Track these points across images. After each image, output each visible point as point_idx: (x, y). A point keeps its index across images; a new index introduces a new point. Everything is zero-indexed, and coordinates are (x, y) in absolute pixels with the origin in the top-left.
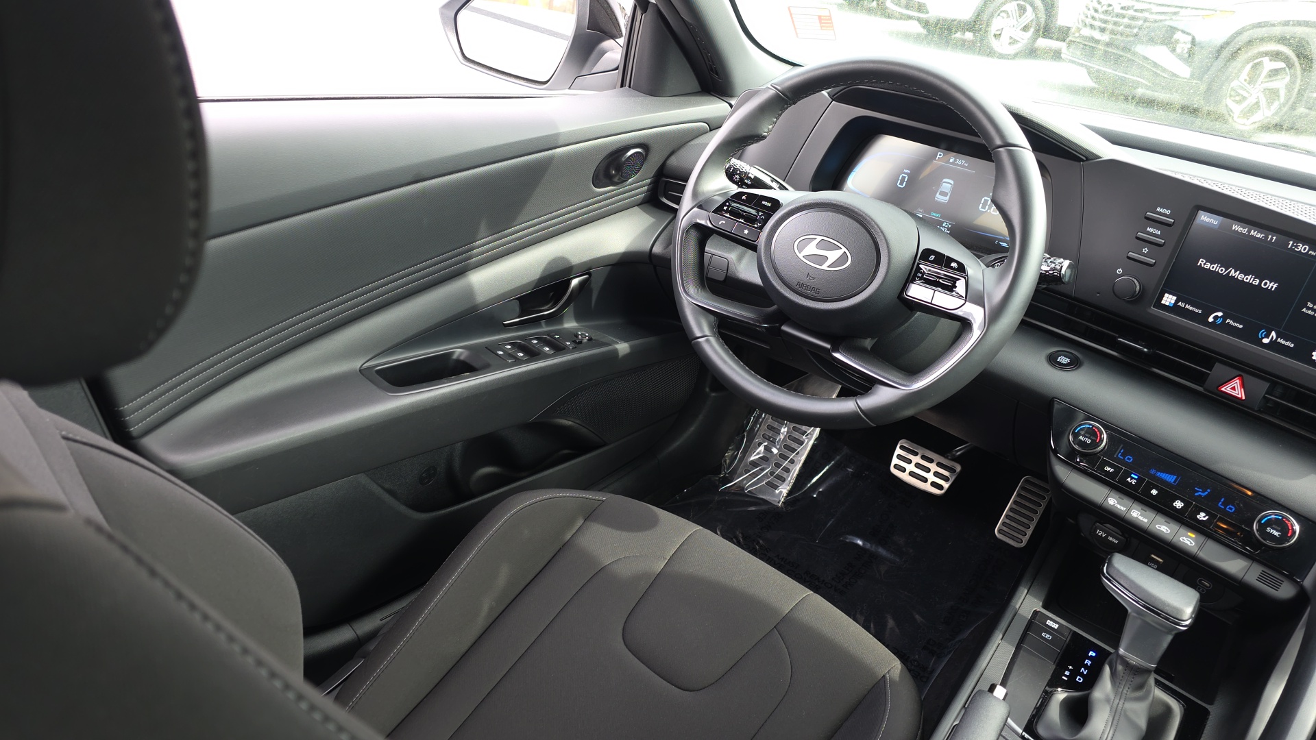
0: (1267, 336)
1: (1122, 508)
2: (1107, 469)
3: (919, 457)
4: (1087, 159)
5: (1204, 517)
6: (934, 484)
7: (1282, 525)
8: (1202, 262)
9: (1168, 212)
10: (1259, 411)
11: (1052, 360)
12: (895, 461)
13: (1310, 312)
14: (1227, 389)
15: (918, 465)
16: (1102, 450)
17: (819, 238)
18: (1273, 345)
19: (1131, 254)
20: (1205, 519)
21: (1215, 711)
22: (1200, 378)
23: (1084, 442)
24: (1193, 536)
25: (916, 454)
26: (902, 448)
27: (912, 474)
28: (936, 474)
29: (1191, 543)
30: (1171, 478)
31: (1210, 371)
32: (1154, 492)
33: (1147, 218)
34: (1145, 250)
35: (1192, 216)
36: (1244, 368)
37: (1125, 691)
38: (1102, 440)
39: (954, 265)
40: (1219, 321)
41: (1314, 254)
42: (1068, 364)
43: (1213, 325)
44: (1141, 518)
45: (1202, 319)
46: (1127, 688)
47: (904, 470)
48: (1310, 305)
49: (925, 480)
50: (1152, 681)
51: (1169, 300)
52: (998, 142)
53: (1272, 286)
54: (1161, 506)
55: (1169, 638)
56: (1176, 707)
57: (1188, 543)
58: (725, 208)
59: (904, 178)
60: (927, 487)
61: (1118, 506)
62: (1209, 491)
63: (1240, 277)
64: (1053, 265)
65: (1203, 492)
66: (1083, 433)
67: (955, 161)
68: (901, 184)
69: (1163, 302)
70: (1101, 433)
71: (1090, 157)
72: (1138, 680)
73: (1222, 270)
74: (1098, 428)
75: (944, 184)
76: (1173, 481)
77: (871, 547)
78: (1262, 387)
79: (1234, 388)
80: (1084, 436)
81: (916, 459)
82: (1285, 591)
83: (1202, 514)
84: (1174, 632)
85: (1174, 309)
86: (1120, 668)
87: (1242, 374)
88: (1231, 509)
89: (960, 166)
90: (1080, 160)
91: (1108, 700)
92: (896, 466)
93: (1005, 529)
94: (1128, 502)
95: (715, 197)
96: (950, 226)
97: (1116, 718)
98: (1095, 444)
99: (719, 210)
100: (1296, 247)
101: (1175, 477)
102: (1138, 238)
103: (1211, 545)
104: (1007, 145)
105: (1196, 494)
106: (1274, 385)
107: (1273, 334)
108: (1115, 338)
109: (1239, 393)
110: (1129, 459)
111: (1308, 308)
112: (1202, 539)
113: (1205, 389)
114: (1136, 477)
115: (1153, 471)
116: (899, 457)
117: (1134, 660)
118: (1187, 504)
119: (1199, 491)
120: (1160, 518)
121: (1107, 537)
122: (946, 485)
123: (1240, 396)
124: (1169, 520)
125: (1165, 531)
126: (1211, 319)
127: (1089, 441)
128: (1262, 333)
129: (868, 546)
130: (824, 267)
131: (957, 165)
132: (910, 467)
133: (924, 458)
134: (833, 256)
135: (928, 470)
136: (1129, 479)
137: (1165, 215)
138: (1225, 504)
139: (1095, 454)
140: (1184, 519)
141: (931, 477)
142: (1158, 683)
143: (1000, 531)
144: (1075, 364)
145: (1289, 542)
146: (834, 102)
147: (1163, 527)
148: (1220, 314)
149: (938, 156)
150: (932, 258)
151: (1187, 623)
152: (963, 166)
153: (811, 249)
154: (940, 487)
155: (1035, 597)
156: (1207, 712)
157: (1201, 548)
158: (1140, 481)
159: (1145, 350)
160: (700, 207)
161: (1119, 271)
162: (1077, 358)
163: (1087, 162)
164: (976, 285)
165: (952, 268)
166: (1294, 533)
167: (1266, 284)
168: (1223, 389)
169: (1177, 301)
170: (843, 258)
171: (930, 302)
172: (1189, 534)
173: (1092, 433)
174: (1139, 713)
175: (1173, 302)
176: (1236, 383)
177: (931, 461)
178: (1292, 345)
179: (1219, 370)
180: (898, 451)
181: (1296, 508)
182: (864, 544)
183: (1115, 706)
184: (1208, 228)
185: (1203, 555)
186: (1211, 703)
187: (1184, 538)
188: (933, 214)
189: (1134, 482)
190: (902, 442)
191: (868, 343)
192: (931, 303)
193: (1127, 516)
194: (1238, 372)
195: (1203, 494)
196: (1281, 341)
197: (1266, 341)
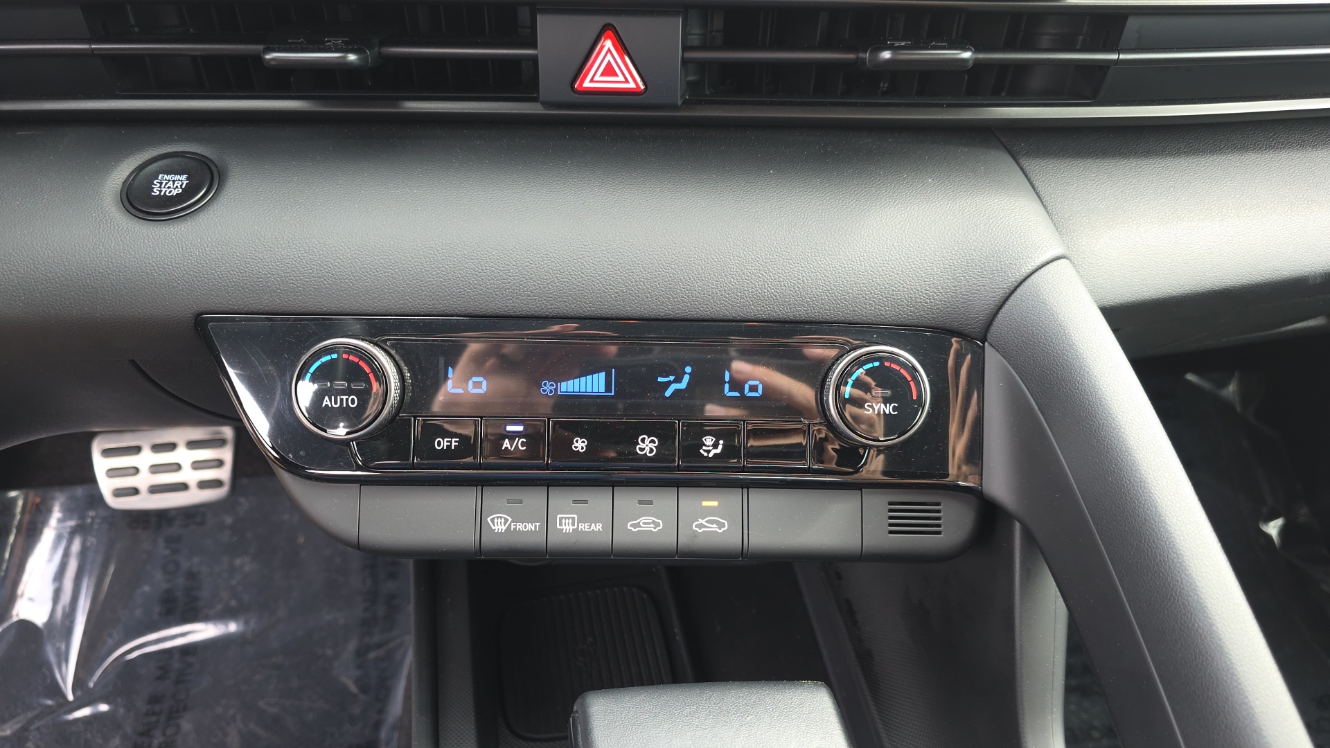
1: (531, 527)
2: (442, 443)
3: (146, 451)
5: (715, 446)
6: (203, 485)
7: (888, 380)
11: (139, 198)
12: (107, 484)
14: (594, 80)
15: (156, 469)
16: (400, 397)
20: (719, 450)
22: (521, 79)
23: (344, 410)
24: (715, 504)
25: (137, 450)
26: (107, 453)
27: (155, 489)
28: (197, 465)
29: (723, 525)
30: (594, 384)
31: (533, 45)
32: (580, 445)
38: (381, 376)
42: (188, 192)
44: (584, 527)
47: (135, 491)
49: (183, 487)
57: (714, 527)
60: (194, 497)
61: (520, 526)
62: (688, 369)
65: (678, 380)
66: (324, 383)
70: (370, 357)
74: (350, 349)
76: (602, 389)
78: (668, 33)
79: (609, 71)
80: (333, 393)
81: (146, 458)
82: (954, 525)
83: (709, 441)
87: (614, 19)
92: (119, 493)
94: (534, 498)
98: (373, 399)
101: (602, 375)
105: (668, 393)
108: (258, 59)
109: (626, 78)
112: (734, 498)
113: (548, 104)
114: (520, 428)
115: (546, 387)
116: (112, 473)
118: (663, 433)
119: (670, 383)
120: (627, 500)
122: (224, 473)
123: (632, 85)
124: (645, 494)
125: (651, 528)
127: (351, 401)
132: (144, 480)
133: (157, 448)
135: (177, 467)
136: (506, 444)
139: (393, 419)
141: (190, 476)
144: (206, 180)
145: (919, 414)
147: (642, 520)
154: (217, 483)
157: (744, 523)
158: (533, 432)
159: (352, 57)
162: (204, 162)
168: (587, 84)
172: (705, 503)
173: (347, 372)
176: (609, 51)
177: (172, 447)
179: (552, 33)
180: (101, 464)
181: (884, 312)
185: (759, 541)
187: (701, 521)
189: (519, 443)
190: (98, 444)
193: (554, 540)
194: (598, 21)
195: (683, 385)
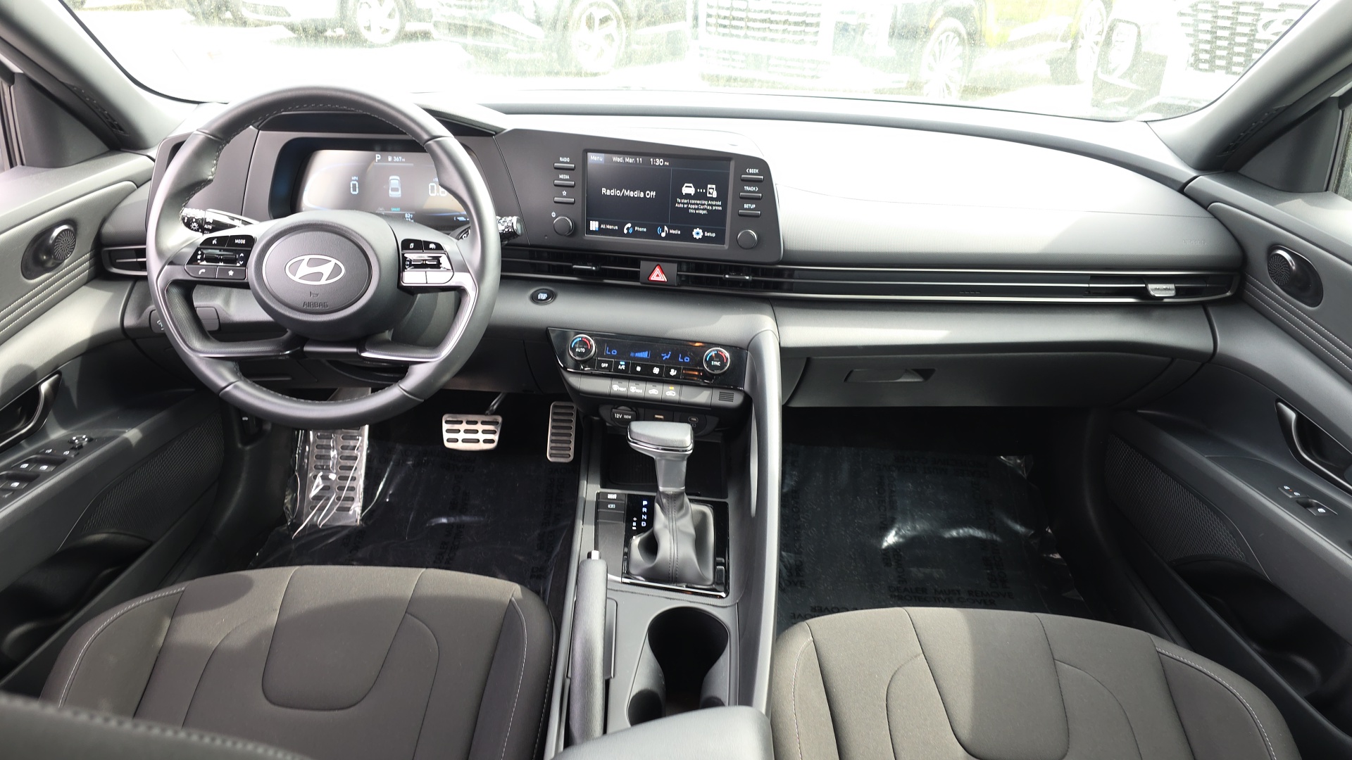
0: (662, 231)
1: (624, 390)
2: (604, 365)
3: (464, 423)
4: (496, 133)
6: (486, 441)
7: (719, 356)
8: (604, 190)
9: (568, 160)
10: (678, 286)
11: (534, 299)
12: (446, 436)
13: (681, 206)
14: (654, 278)
15: (467, 431)
16: (595, 354)
17: (307, 258)
18: (669, 237)
19: (556, 199)
21: (730, 501)
22: (635, 276)
23: (581, 352)
24: (673, 388)
25: (461, 422)
26: (447, 422)
27: (464, 441)
28: (484, 432)
29: (674, 394)
30: (644, 355)
31: (639, 268)
32: (639, 369)
33: (557, 168)
34: (564, 193)
35: (585, 159)
36: (660, 259)
37: (674, 515)
38: (591, 346)
39: (432, 246)
40: (631, 231)
41: (668, 164)
42: (547, 299)
43: (628, 235)
44: (638, 391)
45: (620, 233)
46: (674, 512)
47: (456, 440)
48: (679, 200)
49: (478, 441)
50: (686, 499)
51: (594, 225)
52: (426, 137)
53: (653, 194)
54: (646, 377)
55: (685, 463)
56: (707, 510)
57: (672, 395)
58: (199, 257)
59: (354, 185)
60: (481, 446)
61: (621, 389)
62: (670, 353)
63: (632, 194)
64: (506, 224)
65: (667, 355)
66: (577, 346)
67: (393, 159)
68: (355, 190)
69: (591, 229)
70: (589, 341)
71: (498, 131)
72: (678, 503)
73: (619, 193)
74: (586, 338)
75: (392, 181)
76: (647, 356)
77: (456, 519)
78: (673, 267)
79: (658, 276)
80: (579, 348)
81: (464, 426)
82: (737, 400)
83: (672, 370)
84: (686, 458)
85: (600, 231)
86: (664, 501)
87: (660, 263)
88: (687, 359)
89: (399, 162)
90: (492, 135)
91: (666, 527)
92: (449, 440)
93: (554, 452)
94: (625, 383)
95: (184, 250)
96: (412, 216)
97: (675, 535)
98: (588, 351)
99: (193, 260)
100: (656, 162)
101: (647, 352)
102: (556, 185)
103: (685, 389)
104: (434, 137)
105: (664, 359)
106: (680, 264)
107: (666, 228)
108: (571, 267)
109: (662, 278)
110: (614, 352)
111: (679, 203)
112: (678, 387)
113: (642, 283)
114: (624, 363)
115: (632, 354)
116: (449, 431)
117: (670, 490)
118: (661, 368)
120: (649, 385)
121: (623, 416)
122: (496, 437)
123: (663, 280)
124: (655, 384)
125: (655, 393)
126: (625, 231)
127: (583, 350)
128: (659, 230)
129: (452, 520)
130: (323, 282)
131: (396, 162)
132: (461, 436)
133: (468, 422)
134: (326, 269)
135: (476, 432)
136: (620, 367)
137: (567, 163)
138: (683, 358)
139: (592, 358)
140: (663, 379)
141: (481, 436)
142: (691, 501)
143: (551, 456)
144: (552, 296)
145: (726, 366)
146: (260, 132)
147: (653, 391)
148: (629, 225)
149: (377, 159)
150: (412, 245)
151: (689, 448)
152: (402, 162)
153: (304, 269)
154: (492, 441)
155: (593, 483)
156: (726, 504)
157: (680, 394)
158: (627, 364)
159: (594, 268)
160: (171, 263)
161: (554, 215)
162: (551, 292)
163: (497, 136)
164: (456, 257)
165: (431, 249)
166: (727, 359)
167: (648, 194)
168: (651, 278)
169: (600, 226)
170: (336, 270)
171: (425, 282)
172: (670, 388)
173: (583, 343)
174: (687, 524)
175: (597, 226)
176: (657, 271)
177: (475, 423)
178: (679, 232)
179: (644, 265)
180: (445, 427)
181: (722, 341)
182: (448, 520)
183: (671, 528)
184: (597, 165)
185: (684, 399)
186: (726, 497)
187: (668, 393)
188: (393, 209)
189: (623, 367)
190: (445, 417)
191: (388, 335)
192: (426, 284)
193: (629, 394)
194: (656, 263)
195: (668, 357)
196: (672, 231)
197: (663, 235)
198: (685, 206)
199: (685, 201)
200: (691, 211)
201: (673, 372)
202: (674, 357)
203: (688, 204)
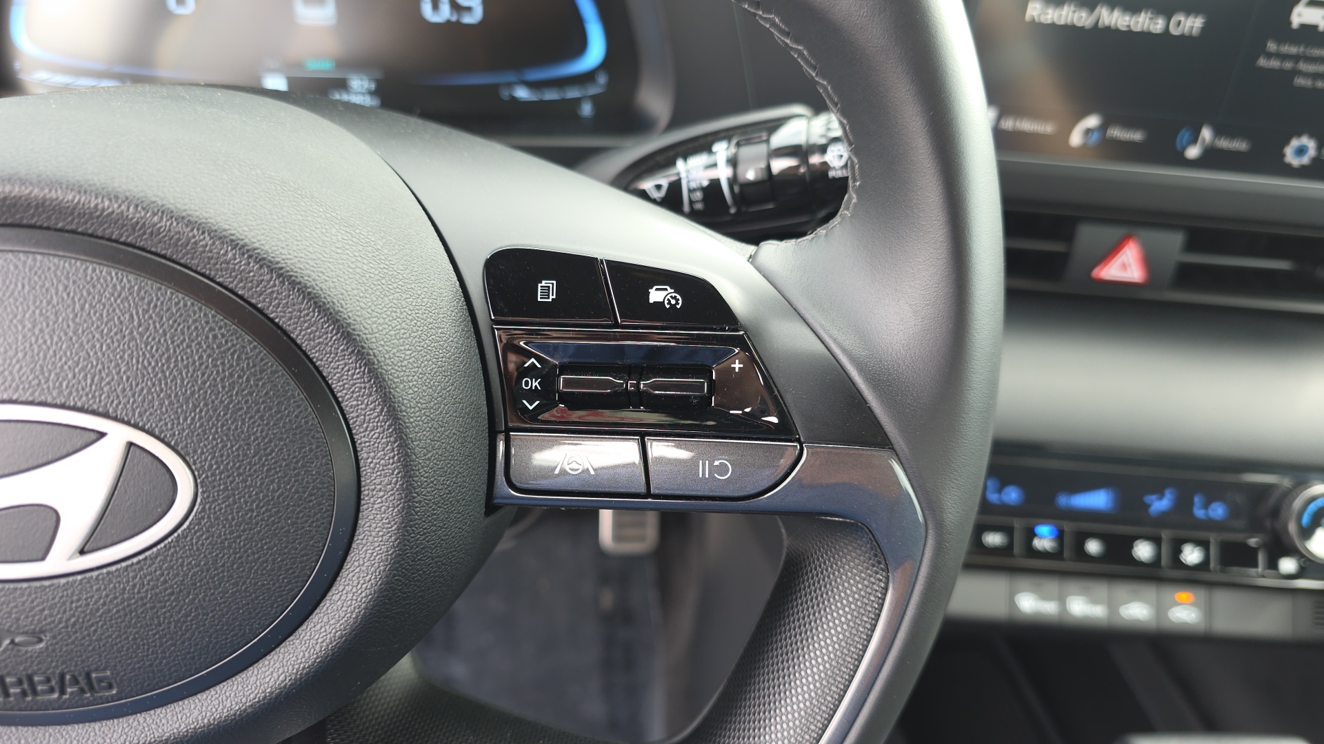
0: (1194, 140)
1: (1050, 607)
2: (993, 539)
5: (1194, 554)
8: (1033, 10)
10: (1170, 291)
13: (1274, 64)
14: (1109, 271)
18: (1212, 159)
29: (1190, 613)
30: (1098, 500)
31: (1069, 243)
32: (1093, 546)
43: (1080, 151)
44: (1088, 610)
45: (1058, 145)
48: (1272, 46)
53: (1191, 24)
54: (1117, 570)
57: (1185, 615)
61: (1041, 606)
63: (1124, 21)
65: (1160, 500)
73: (1080, 21)
76: (1108, 504)
79: (1123, 266)
83: (1188, 549)
88: (1216, 508)
101: (1104, 492)
103: (1223, 598)
105: (1155, 511)
107: (1206, 134)
109: (1134, 273)
110: (1017, 498)
111: (1270, 56)
114: (1047, 531)
115: (1066, 502)
118: (1154, 541)
120: (1122, 590)
125: (1139, 615)
128: (1184, 135)
136: (1038, 542)
138: (1204, 507)
140: (1163, 574)
150: (546, 289)
158: (1060, 537)
165: (657, 310)
167: (1179, 24)
168: (1101, 275)
169: (1001, 123)
171: (643, 490)
176: (1129, 252)
178: (1245, 146)
179: (1089, 235)
185: (1221, 627)
187: (1177, 609)
189: (1049, 542)
192: (648, 494)
194: (1125, 232)
195: (1163, 505)
196: (1224, 144)
197: (1193, 152)
198: (1288, 65)
199: (1293, 50)
200: (1300, 81)
201: (1192, 555)
202: (1183, 505)
203: (1296, 58)
